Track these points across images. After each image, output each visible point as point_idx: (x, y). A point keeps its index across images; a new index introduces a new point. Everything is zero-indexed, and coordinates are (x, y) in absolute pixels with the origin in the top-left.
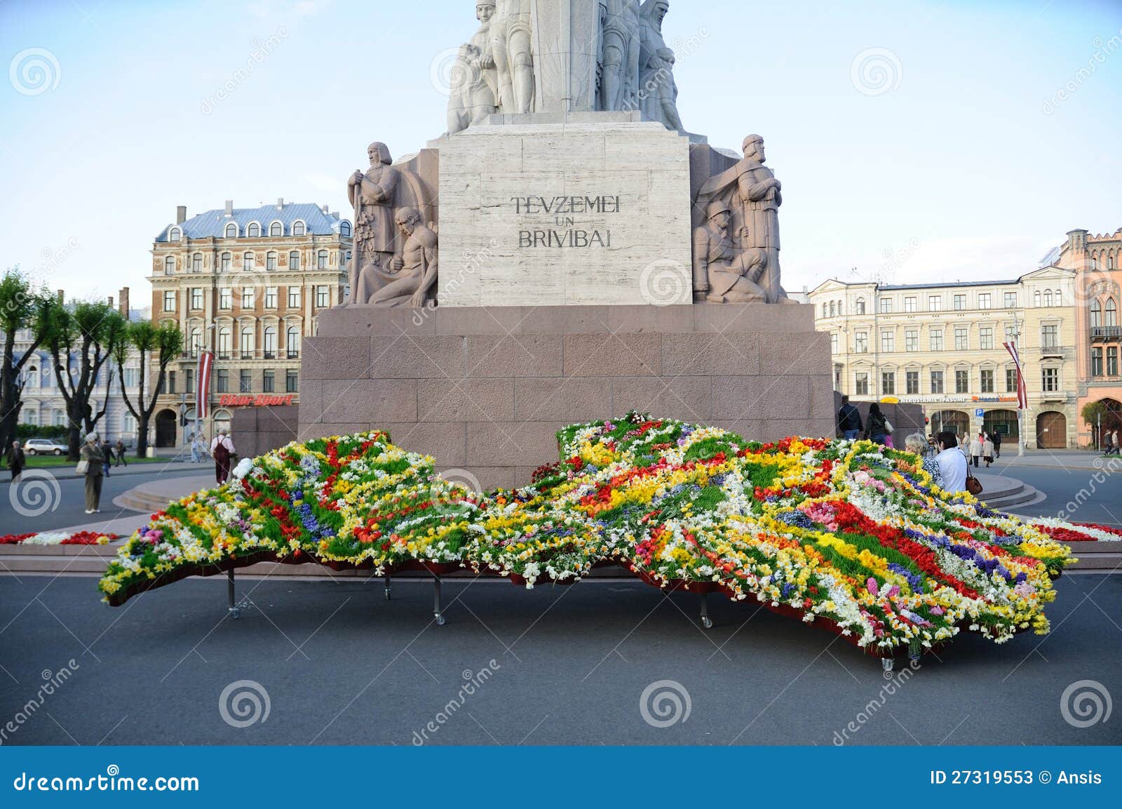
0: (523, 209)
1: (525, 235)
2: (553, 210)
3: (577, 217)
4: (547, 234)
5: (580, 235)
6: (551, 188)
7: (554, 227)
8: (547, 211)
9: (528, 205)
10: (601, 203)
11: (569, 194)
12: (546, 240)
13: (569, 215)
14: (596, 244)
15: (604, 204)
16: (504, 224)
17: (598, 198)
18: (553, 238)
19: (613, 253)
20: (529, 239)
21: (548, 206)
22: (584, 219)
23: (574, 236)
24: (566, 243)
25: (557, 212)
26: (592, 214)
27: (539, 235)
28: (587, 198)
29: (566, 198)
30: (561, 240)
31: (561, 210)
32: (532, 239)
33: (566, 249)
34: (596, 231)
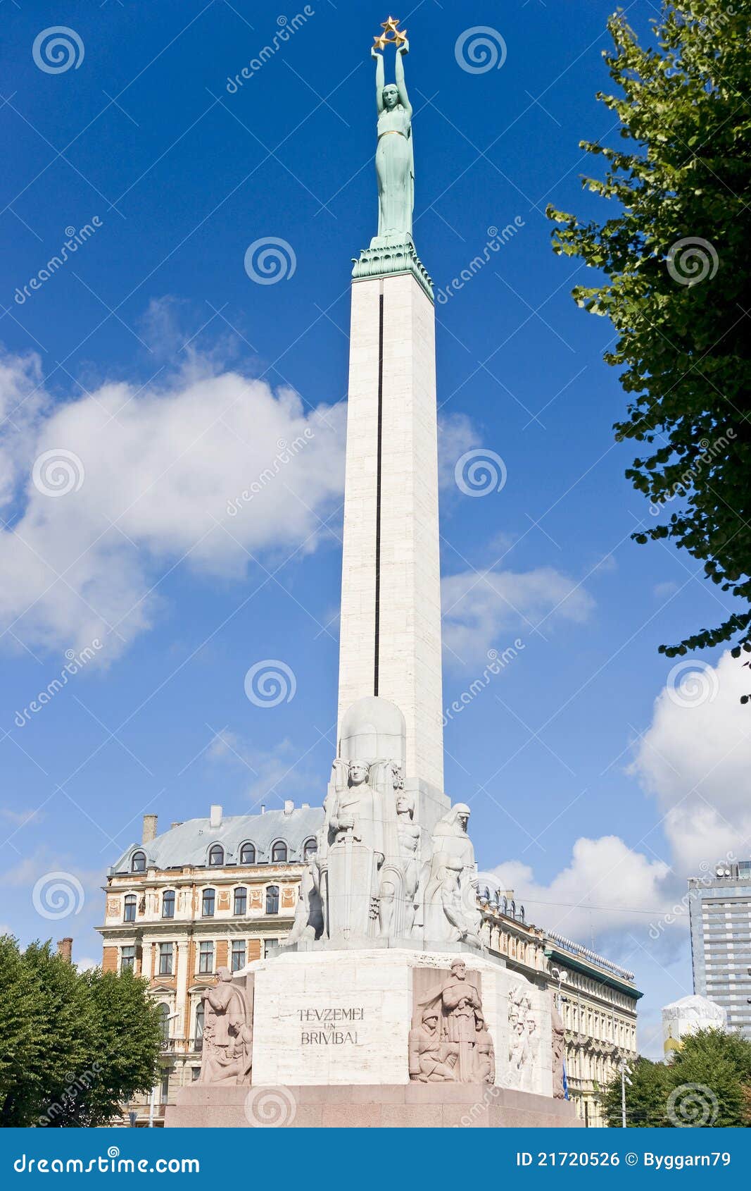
0: (305, 1018)
1: (306, 1036)
2: (323, 1018)
3: (337, 1023)
4: (319, 1035)
5: (339, 1035)
6: (322, 1003)
7: (323, 1030)
8: (319, 1019)
9: (308, 1015)
10: (352, 1014)
11: (333, 1007)
12: (318, 1039)
13: (333, 1022)
14: (348, 1042)
15: (354, 1014)
16: (293, 1028)
17: (350, 1010)
18: (322, 1038)
19: (358, 1048)
20: (307, 1039)
21: (320, 1016)
22: (342, 1024)
23: (335, 1035)
24: (330, 1041)
25: (325, 1020)
26: (346, 1021)
27: (314, 1036)
28: (343, 1010)
29: (331, 1010)
30: (327, 1039)
31: (328, 1018)
32: (309, 1038)
33: (330, 1045)
34: (349, 1033)
